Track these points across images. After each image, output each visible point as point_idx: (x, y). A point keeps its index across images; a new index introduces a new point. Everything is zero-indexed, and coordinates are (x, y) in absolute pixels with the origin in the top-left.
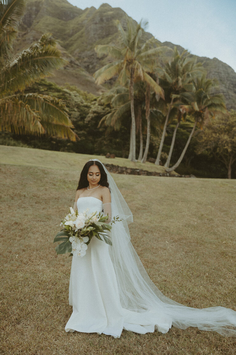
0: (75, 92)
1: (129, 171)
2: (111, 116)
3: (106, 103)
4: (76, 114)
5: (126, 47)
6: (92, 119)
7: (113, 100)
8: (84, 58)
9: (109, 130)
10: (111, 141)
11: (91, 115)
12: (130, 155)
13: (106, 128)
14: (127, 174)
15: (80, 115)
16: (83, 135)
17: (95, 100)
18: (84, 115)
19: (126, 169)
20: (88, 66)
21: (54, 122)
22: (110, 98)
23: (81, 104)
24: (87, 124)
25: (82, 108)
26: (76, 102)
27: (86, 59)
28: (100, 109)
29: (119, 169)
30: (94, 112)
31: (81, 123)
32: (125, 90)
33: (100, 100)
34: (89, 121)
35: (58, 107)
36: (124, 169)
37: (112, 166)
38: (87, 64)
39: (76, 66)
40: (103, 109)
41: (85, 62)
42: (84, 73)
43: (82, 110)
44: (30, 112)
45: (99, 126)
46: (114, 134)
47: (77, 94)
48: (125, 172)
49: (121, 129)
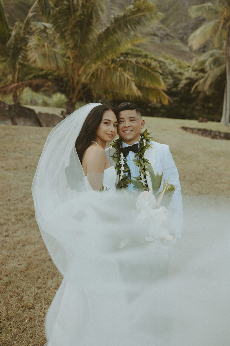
0: (169, 61)
1: (222, 135)
2: (205, 81)
3: (200, 68)
4: (170, 81)
5: (224, 4)
6: (186, 85)
7: (207, 64)
8: (178, 30)
9: (201, 95)
10: (203, 106)
11: (184, 82)
12: (223, 119)
13: (199, 93)
14: (220, 139)
15: (174, 82)
16: (176, 101)
17: (189, 67)
18: (178, 82)
19: (220, 133)
20: (183, 37)
21: (147, 85)
22: (203, 63)
23: (175, 72)
24: (180, 91)
25: (176, 76)
26: (170, 70)
27: (180, 31)
28: (193, 75)
29: (212, 133)
30: (187, 78)
31: (174, 90)
32: (219, 53)
33: (193, 67)
34: (182, 88)
35: (150, 68)
36: (217, 134)
37: (205, 130)
38: (181, 36)
39: (171, 38)
40: (197, 75)
41: (180, 34)
42: (179, 44)
43: (175, 78)
44: (123, 75)
45: (192, 91)
46: (207, 99)
47: (172, 63)
48: (218, 137)
49: (213, 94)
